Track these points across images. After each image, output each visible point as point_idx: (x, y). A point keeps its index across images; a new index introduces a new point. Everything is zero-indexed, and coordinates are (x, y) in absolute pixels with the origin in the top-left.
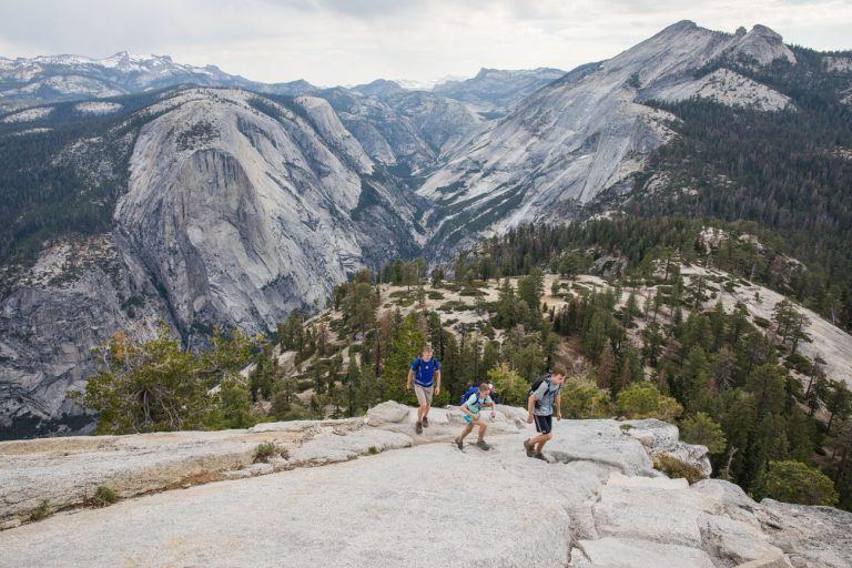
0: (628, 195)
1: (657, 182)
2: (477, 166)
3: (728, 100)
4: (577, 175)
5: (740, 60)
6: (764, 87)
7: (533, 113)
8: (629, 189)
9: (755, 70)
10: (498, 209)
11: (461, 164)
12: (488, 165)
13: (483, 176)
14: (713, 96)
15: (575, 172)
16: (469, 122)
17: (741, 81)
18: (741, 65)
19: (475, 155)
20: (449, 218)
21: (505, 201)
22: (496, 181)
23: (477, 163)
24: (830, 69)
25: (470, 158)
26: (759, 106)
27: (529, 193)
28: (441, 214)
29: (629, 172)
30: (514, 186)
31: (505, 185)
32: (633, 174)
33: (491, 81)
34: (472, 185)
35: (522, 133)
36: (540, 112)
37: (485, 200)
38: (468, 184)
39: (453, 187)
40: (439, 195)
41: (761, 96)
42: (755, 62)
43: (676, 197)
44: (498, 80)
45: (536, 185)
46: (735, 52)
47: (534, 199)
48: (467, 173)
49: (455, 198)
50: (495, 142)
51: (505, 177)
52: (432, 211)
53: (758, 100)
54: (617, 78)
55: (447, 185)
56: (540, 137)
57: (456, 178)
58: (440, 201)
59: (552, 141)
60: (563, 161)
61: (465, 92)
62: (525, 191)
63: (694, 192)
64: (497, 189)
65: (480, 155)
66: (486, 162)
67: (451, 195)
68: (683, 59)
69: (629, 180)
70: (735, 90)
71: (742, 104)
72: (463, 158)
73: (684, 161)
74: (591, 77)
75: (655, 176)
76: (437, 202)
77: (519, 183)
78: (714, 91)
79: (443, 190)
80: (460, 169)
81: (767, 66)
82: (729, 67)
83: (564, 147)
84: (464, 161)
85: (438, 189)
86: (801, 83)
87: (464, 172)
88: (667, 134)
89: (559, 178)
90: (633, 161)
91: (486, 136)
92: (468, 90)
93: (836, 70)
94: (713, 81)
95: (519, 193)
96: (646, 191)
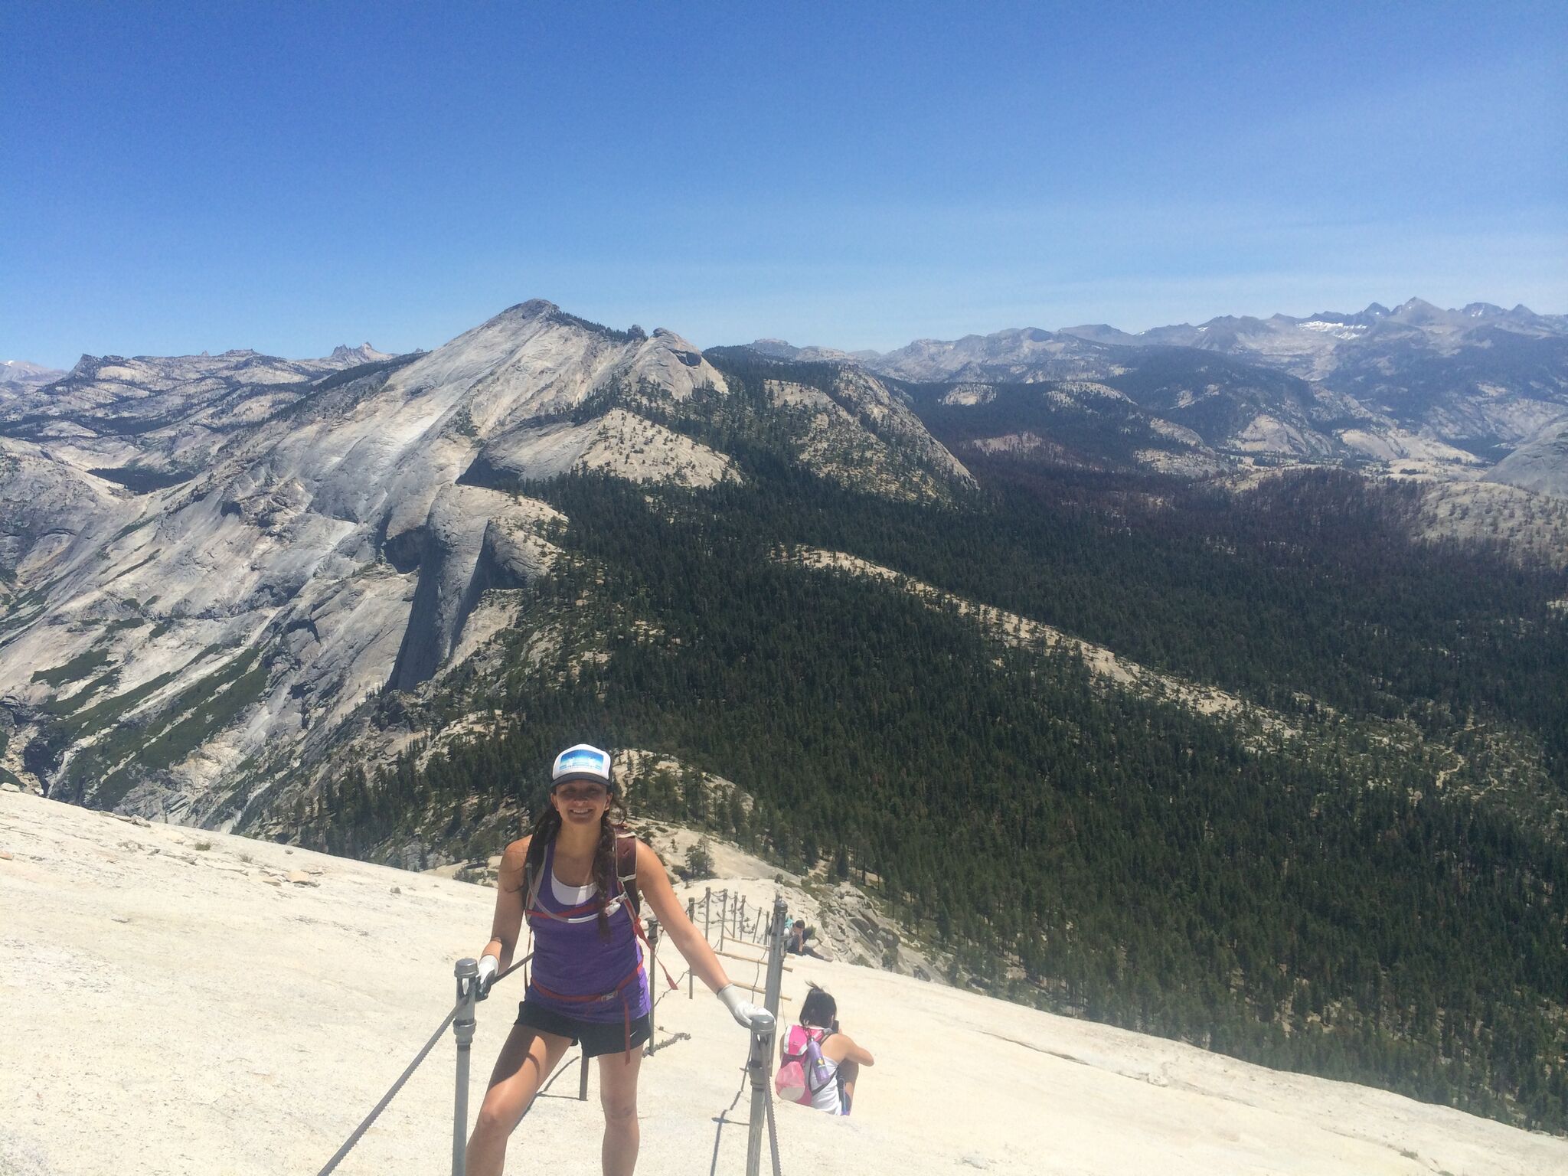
0: (497, 673)
1: (542, 645)
2: (133, 612)
3: (635, 471)
4: (379, 620)
5: (642, 392)
6: (686, 442)
7: (254, 486)
8: (498, 662)
9: (669, 409)
10: (209, 708)
11: (91, 608)
12: (162, 607)
13: (156, 633)
14: (608, 464)
15: (375, 614)
16: (86, 503)
17: (650, 433)
18: (645, 401)
19: (124, 585)
20: (85, 742)
21: (225, 687)
22: (191, 643)
23: (132, 603)
24: (778, 403)
25: (112, 594)
26: (683, 478)
27: (279, 666)
28: (62, 738)
29: (493, 630)
30: (239, 651)
31: (213, 649)
32: (498, 635)
33: (114, 388)
34: (129, 658)
35: (235, 529)
36: (269, 482)
37: (171, 690)
38: (117, 654)
39: (78, 667)
40: (42, 690)
41: (683, 460)
42: (666, 395)
43: (576, 671)
44: (132, 383)
45: (294, 648)
46: (632, 378)
47: (294, 679)
48: (110, 629)
49: (88, 693)
50: (169, 553)
51: (212, 632)
52: (32, 732)
53: (679, 469)
54: (426, 408)
55: (60, 663)
56: (280, 537)
57: (83, 643)
58: (49, 706)
59: (309, 546)
60: (345, 592)
61: (48, 417)
62: (268, 663)
63: (603, 658)
64: (196, 660)
65: (135, 585)
66: (154, 599)
67: (77, 687)
68: (546, 379)
69: (495, 647)
70: (642, 451)
71: (657, 477)
72: (97, 595)
73: (579, 603)
74: (372, 405)
75: (536, 635)
76: (39, 708)
77: (248, 643)
78: (607, 456)
79: (54, 677)
80: (87, 624)
81: (686, 402)
82: (627, 406)
83: (341, 559)
84: (100, 603)
85: (37, 676)
86: (741, 427)
87: (100, 630)
88: (544, 554)
89: (341, 628)
90: (496, 608)
91: (140, 537)
92: (54, 411)
93: (786, 404)
94: (604, 435)
95: (255, 666)
96: (526, 663)
